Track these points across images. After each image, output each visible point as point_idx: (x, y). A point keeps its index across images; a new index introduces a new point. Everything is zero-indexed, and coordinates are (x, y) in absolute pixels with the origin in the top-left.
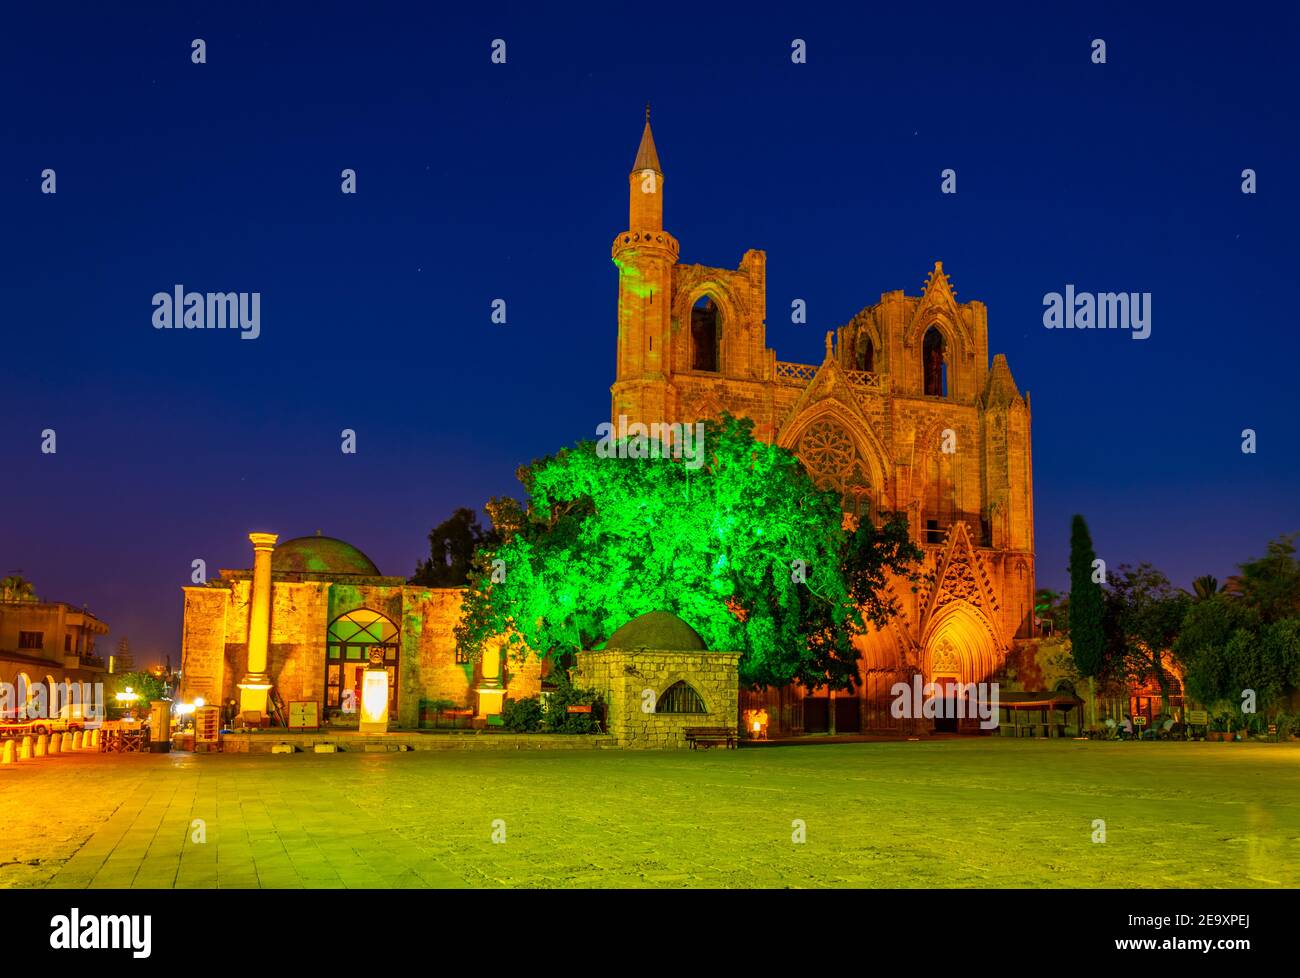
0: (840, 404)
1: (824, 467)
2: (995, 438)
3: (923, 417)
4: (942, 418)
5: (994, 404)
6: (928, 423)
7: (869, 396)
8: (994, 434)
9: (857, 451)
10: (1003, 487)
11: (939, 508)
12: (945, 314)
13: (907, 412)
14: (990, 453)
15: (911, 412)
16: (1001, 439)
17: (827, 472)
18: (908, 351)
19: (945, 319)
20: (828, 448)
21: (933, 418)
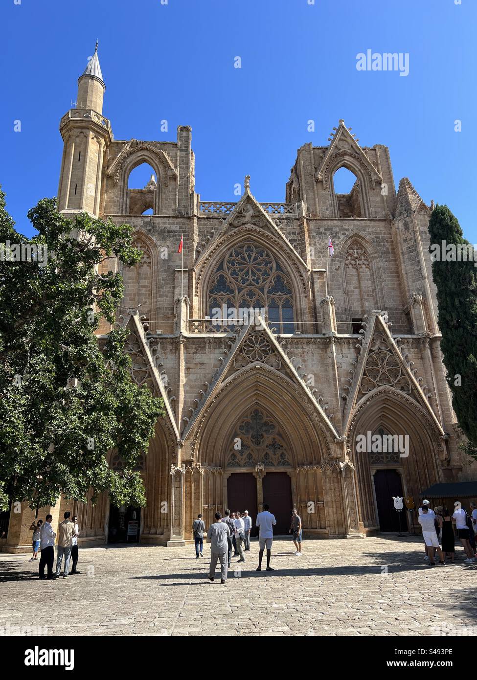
0: (257, 228)
1: (248, 280)
2: (405, 240)
3: (337, 233)
4: (356, 231)
5: (401, 214)
6: (342, 237)
7: (285, 221)
8: (403, 237)
9: (278, 265)
10: (419, 280)
11: (362, 307)
12: (350, 155)
13: (322, 230)
14: (403, 253)
15: (325, 230)
16: (411, 239)
17: (250, 284)
18: (319, 185)
19: (352, 159)
20: (251, 264)
21: (347, 233)
